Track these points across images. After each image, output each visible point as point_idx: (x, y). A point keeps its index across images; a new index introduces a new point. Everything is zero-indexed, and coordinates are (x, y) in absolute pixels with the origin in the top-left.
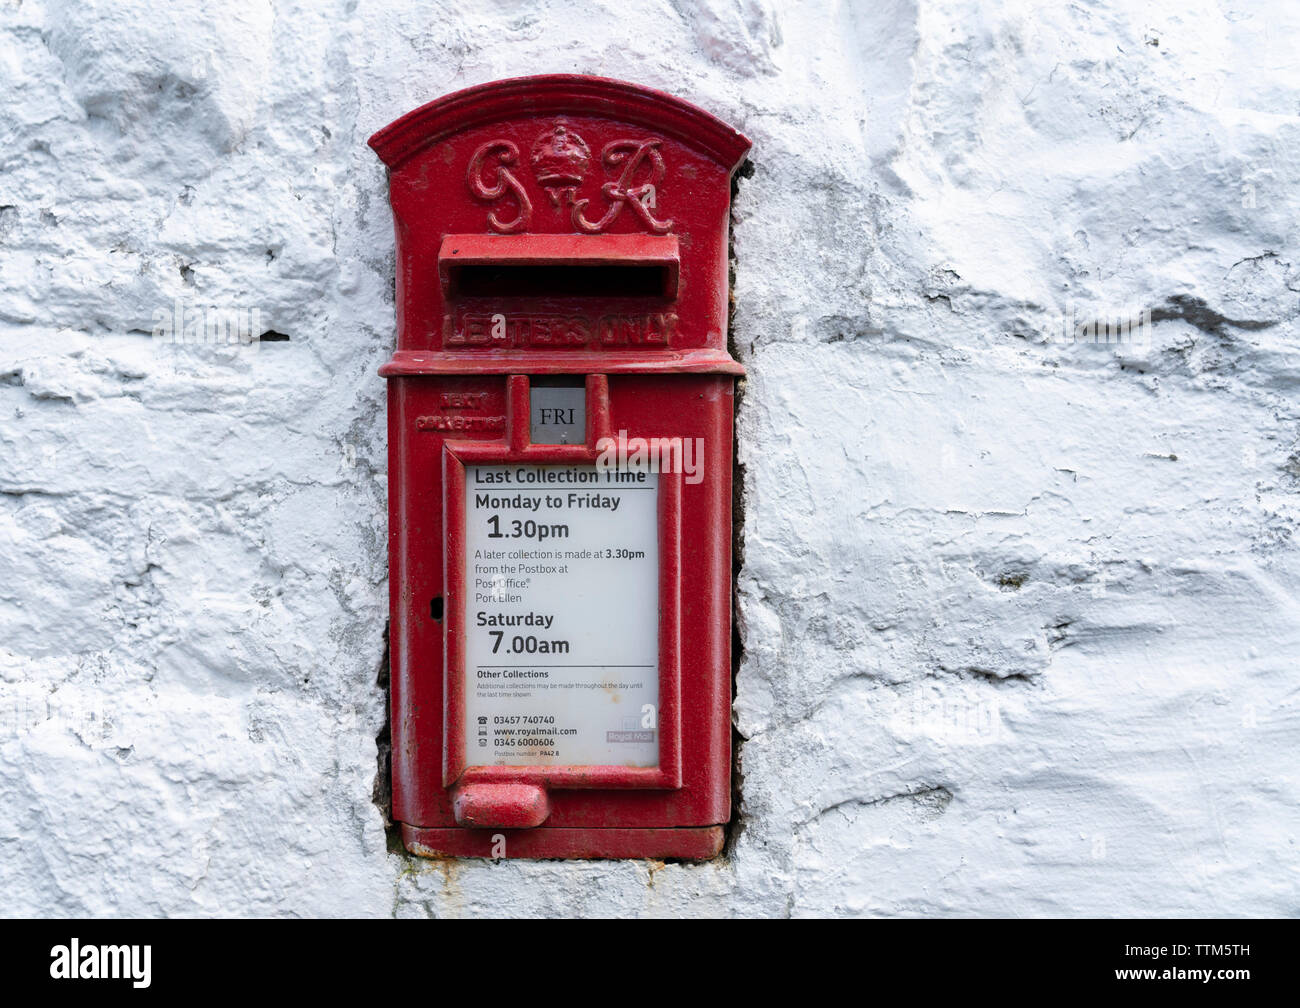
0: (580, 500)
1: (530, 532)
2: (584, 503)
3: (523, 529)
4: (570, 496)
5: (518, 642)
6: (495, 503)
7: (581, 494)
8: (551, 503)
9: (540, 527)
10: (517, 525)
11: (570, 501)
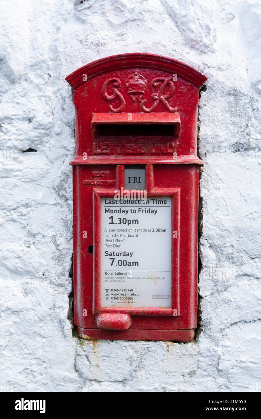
0: (143, 210)
1: (125, 222)
2: (144, 212)
3: (122, 221)
4: (139, 209)
5: (120, 262)
6: (112, 212)
7: (143, 208)
8: (132, 211)
9: (128, 220)
10: (120, 220)
11: (139, 211)
